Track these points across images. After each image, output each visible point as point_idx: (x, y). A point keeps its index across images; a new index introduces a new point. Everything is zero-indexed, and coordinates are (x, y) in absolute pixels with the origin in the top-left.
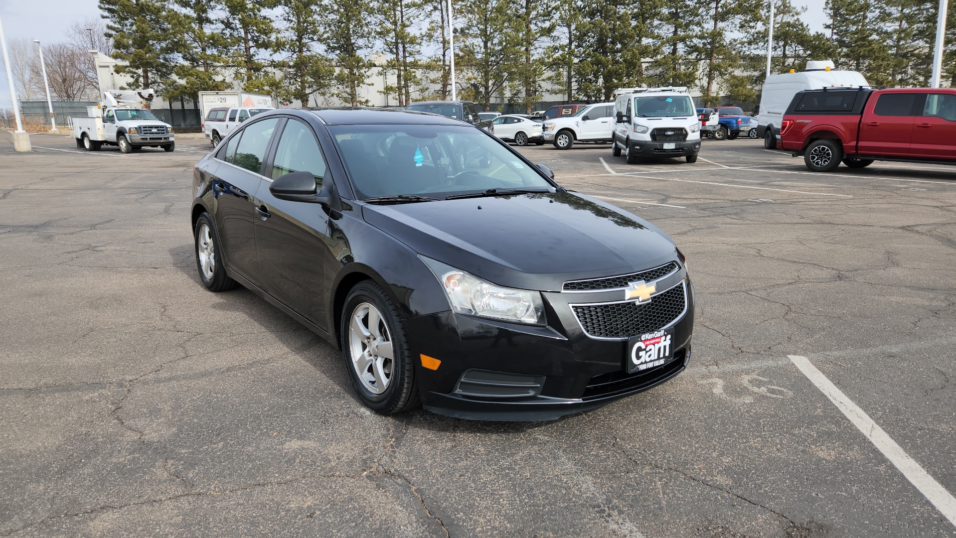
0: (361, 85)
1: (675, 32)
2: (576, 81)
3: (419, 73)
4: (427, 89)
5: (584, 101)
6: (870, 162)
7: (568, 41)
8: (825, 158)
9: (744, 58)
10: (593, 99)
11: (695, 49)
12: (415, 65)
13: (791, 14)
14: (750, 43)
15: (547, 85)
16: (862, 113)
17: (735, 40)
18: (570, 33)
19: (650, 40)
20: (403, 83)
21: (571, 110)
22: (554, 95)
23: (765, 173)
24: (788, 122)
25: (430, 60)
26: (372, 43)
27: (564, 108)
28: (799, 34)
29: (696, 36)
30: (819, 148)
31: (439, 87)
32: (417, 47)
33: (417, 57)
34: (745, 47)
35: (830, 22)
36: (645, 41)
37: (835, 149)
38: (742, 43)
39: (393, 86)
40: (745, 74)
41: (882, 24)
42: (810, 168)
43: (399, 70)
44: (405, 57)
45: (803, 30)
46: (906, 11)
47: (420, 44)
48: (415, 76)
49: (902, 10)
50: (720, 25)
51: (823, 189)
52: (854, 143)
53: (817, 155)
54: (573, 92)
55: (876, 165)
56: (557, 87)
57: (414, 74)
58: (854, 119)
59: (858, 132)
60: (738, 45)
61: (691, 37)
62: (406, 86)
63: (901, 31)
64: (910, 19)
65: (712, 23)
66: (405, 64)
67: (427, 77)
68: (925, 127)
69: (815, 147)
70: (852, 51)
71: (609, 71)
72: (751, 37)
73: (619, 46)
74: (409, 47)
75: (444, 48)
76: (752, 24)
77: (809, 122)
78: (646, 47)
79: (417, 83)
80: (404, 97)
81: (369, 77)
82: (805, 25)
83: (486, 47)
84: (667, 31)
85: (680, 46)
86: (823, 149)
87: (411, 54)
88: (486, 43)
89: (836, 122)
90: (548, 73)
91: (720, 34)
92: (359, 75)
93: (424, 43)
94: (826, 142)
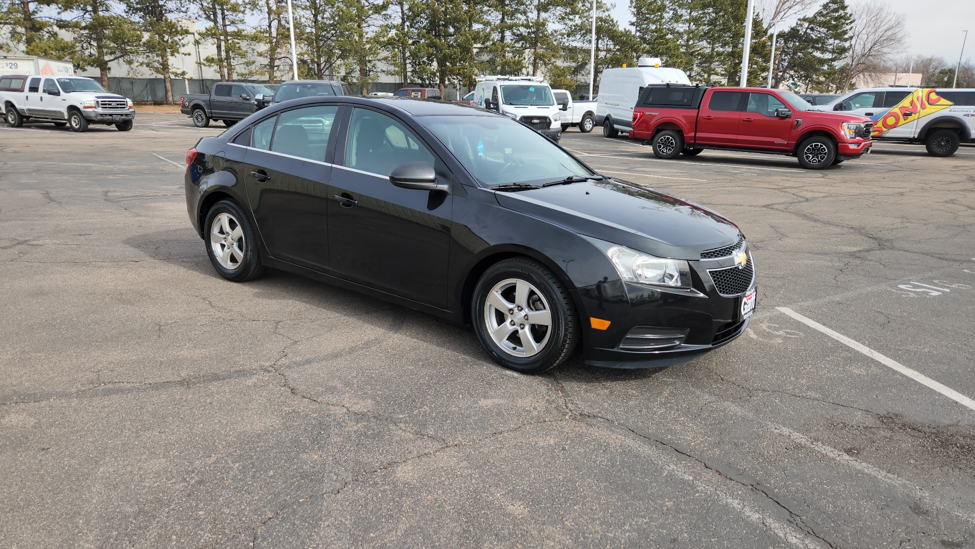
0: (176, 54)
1: (502, 20)
2: (410, 63)
3: (244, 45)
4: (254, 62)
5: (419, 84)
6: (700, 150)
7: (401, 21)
8: (670, 146)
9: (564, 49)
10: (427, 82)
11: (520, 37)
12: (238, 35)
13: (602, 9)
14: (569, 35)
15: (381, 66)
16: (699, 108)
17: (556, 31)
18: (403, 12)
19: (481, 26)
20: (223, 54)
21: (420, 93)
22: (390, 76)
23: (622, 159)
24: (639, 114)
25: (255, 31)
26: (186, 6)
27: (413, 91)
28: (610, 30)
29: (522, 25)
30: (665, 138)
31: (266, 61)
32: (240, 15)
33: (241, 26)
34: (565, 38)
35: (634, 19)
36: (476, 27)
37: (678, 139)
38: (562, 35)
39: (214, 57)
40: (566, 64)
41: (675, 25)
42: (657, 155)
43: (219, 39)
44: (225, 25)
45: (614, 25)
46: (694, 14)
47: (243, 12)
48: (239, 47)
49: (691, 13)
50: (543, 15)
51: (680, 174)
52: (692, 134)
53: (663, 144)
54: (409, 74)
55: (705, 153)
56: (392, 68)
57: (237, 46)
58: (693, 113)
59: (696, 124)
60: (559, 37)
61: (517, 25)
62: (228, 58)
63: (689, 32)
64: (696, 20)
65: (536, 13)
66: (226, 34)
67: (253, 50)
68: (749, 121)
69: (661, 137)
70: (652, 48)
71: (444, 55)
72: (569, 29)
73: (452, 30)
74: (230, 15)
75: (269, 18)
76: (571, 17)
77: (656, 114)
78: (478, 33)
79: (243, 56)
80: (226, 70)
81: (184, 45)
82: (615, 21)
83: (316, 21)
84: (494, 17)
85: (508, 34)
86: (668, 138)
87: (233, 23)
88: (315, 16)
89: (679, 115)
90: (384, 53)
91: (543, 25)
92: (172, 43)
93: (247, 11)
94: (670, 133)
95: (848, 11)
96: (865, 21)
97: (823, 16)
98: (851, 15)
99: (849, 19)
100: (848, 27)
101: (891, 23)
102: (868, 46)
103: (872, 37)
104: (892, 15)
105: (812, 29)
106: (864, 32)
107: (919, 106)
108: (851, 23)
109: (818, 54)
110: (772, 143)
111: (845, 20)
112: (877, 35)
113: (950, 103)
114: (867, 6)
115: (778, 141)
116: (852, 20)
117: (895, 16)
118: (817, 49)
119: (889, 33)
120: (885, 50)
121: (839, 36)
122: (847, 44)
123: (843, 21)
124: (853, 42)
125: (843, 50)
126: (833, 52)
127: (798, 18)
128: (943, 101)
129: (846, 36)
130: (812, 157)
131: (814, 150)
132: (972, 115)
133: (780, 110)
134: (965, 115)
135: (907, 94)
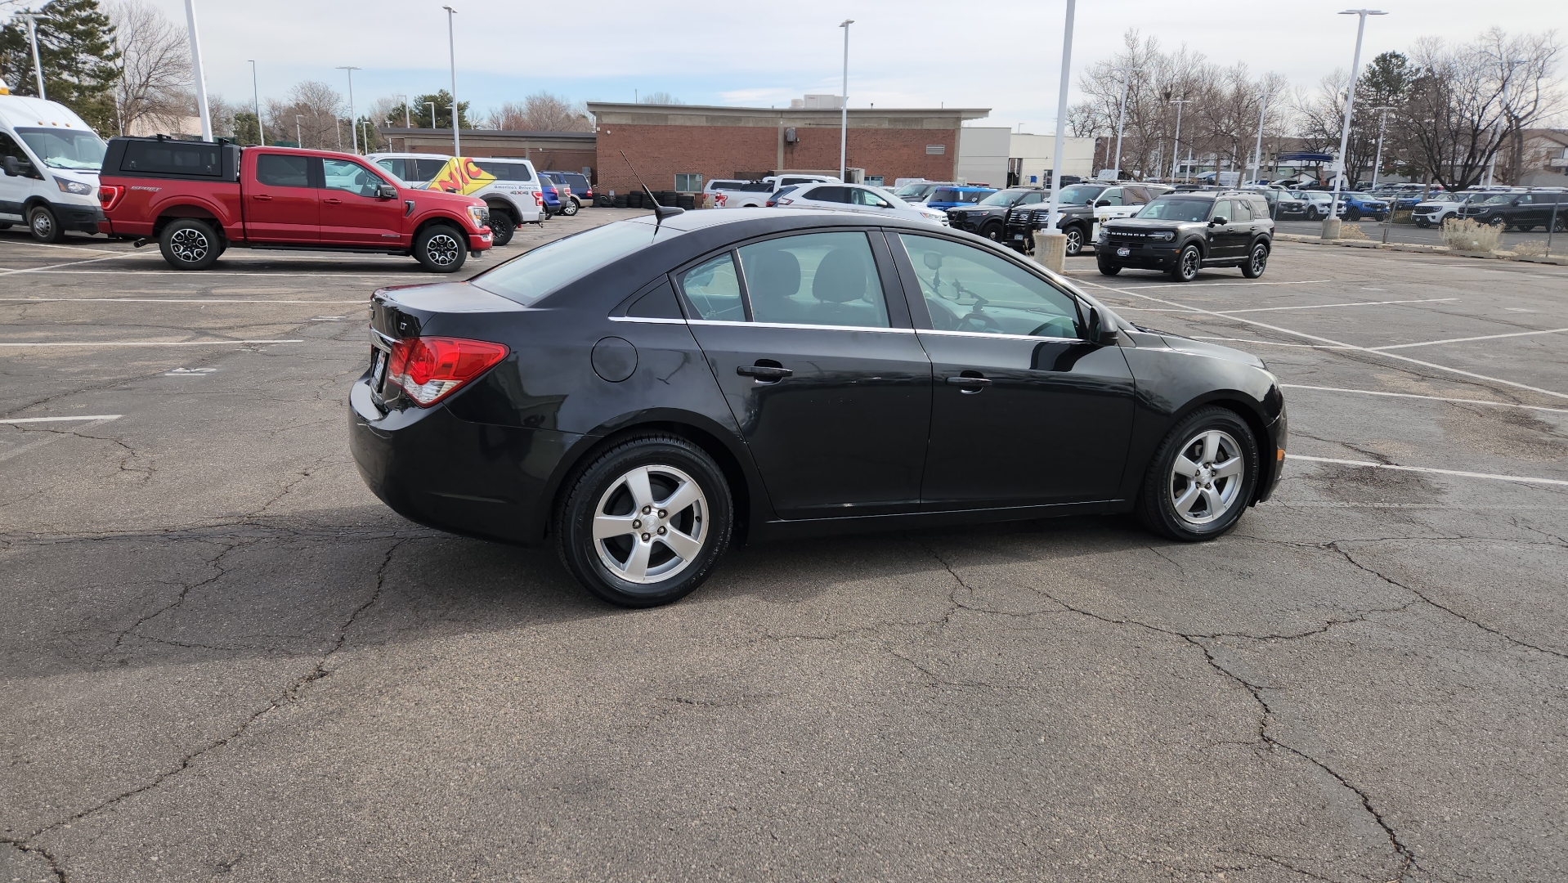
8: (198, 248)
16: (240, 181)
24: (116, 189)
30: (184, 232)
37: (212, 234)
52: (239, 225)
53: (182, 244)
58: (230, 189)
68: (334, 203)
69: (176, 231)
77: (158, 191)
86: (192, 234)
94: (194, 223)
95: (98, 10)
96: (129, 31)
97: (61, 13)
98: (107, 18)
99: (105, 25)
100: (106, 38)
101: (172, 38)
102: (144, 72)
103: (144, 58)
104: (168, 27)
105: (45, 33)
106: (132, 47)
107: (460, 181)
108: (110, 30)
109: (65, 75)
110: (379, 237)
111: (100, 25)
112: (150, 55)
113: (494, 178)
114: (127, 7)
115: (385, 233)
116: (110, 26)
117: (173, 29)
118: (67, 68)
119: (169, 55)
120: (173, 79)
121: (96, 50)
122: (111, 64)
123: (97, 26)
124: (119, 62)
125: (111, 75)
126: (94, 76)
127: (16, 10)
128: (484, 174)
129: (106, 52)
130: (439, 256)
131: (439, 244)
132: (519, 193)
133: (383, 186)
134: (512, 193)
135: (441, 163)
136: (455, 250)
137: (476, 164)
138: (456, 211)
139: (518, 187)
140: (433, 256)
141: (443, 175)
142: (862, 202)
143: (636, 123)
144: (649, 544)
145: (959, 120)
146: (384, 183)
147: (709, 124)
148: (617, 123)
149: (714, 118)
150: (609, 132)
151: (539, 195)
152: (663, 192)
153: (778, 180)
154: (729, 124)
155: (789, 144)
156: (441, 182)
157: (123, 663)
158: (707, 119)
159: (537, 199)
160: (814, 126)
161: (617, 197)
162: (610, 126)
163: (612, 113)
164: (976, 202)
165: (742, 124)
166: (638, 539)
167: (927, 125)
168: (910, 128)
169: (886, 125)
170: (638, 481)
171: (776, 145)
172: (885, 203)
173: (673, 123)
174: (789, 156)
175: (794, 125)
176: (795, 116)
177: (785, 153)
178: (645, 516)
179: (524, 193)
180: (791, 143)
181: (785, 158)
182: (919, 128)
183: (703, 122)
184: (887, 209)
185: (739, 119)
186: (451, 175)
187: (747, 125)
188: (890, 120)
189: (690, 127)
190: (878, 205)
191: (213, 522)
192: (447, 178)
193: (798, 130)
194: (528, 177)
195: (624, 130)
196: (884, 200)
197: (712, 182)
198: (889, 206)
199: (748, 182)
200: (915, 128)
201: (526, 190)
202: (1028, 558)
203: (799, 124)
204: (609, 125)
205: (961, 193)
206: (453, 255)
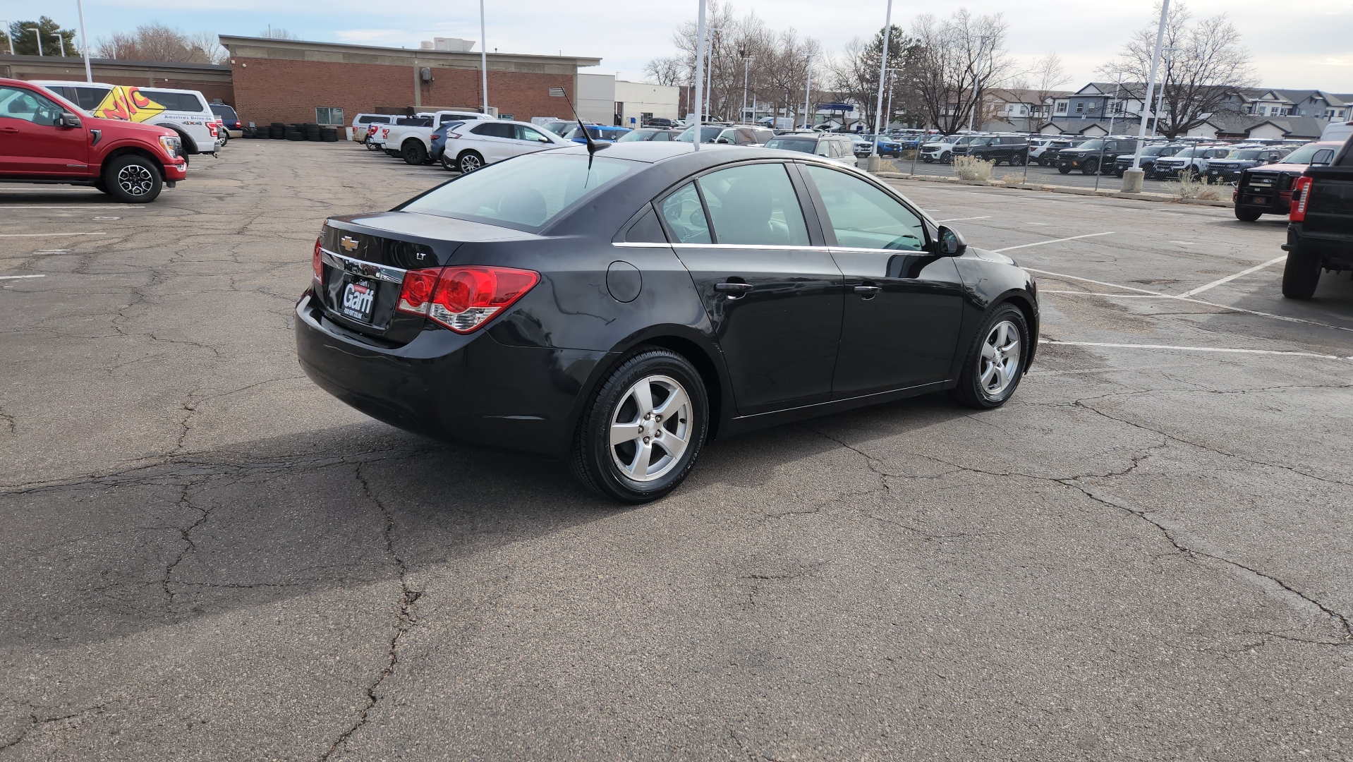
107: (127, 110)
110: (64, 167)
113: (163, 107)
115: (71, 163)
128: (152, 104)
130: (133, 187)
131: (131, 174)
132: (192, 123)
133: (65, 114)
134: (184, 123)
135: (104, 92)
136: (150, 180)
137: (142, 93)
138: (148, 140)
139: (190, 117)
140: (126, 186)
141: (108, 103)
142: (522, 137)
143: (272, 58)
144: (650, 447)
145: (575, 67)
146: (65, 111)
147: (347, 61)
148: (254, 57)
149: (350, 56)
150: (244, 65)
151: (213, 125)
152: (305, 124)
153: (437, 116)
154: (366, 62)
155: (425, 83)
156: (106, 111)
157: (198, 611)
158: (344, 56)
159: (211, 130)
160: (447, 67)
161: (259, 129)
162: (245, 60)
163: (246, 47)
164: (615, 139)
165: (378, 62)
166: (641, 443)
167: (548, 71)
168: (534, 72)
169: (512, 69)
170: (642, 390)
171: (413, 83)
172: (546, 139)
173: (310, 59)
174: (426, 94)
175: (428, 65)
176: (428, 57)
177: (422, 91)
178: (646, 422)
179: (197, 123)
180: (426, 82)
181: (422, 96)
182: (542, 72)
183: (341, 60)
184: (548, 144)
185: (376, 57)
186: (116, 104)
187: (384, 63)
188: (516, 64)
189: (328, 63)
190: (540, 140)
191: (135, 464)
192: (113, 108)
193: (432, 70)
194: (200, 109)
195: (261, 64)
196: (544, 136)
197: (359, 116)
198: (550, 141)
199: (405, 117)
200: (538, 72)
201: (199, 120)
202: (892, 432)
203: (433, 64)
204: (245, 58)
205: (601, 131)
206: (147, 186)
